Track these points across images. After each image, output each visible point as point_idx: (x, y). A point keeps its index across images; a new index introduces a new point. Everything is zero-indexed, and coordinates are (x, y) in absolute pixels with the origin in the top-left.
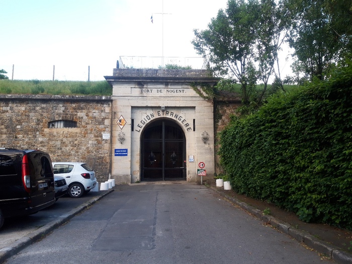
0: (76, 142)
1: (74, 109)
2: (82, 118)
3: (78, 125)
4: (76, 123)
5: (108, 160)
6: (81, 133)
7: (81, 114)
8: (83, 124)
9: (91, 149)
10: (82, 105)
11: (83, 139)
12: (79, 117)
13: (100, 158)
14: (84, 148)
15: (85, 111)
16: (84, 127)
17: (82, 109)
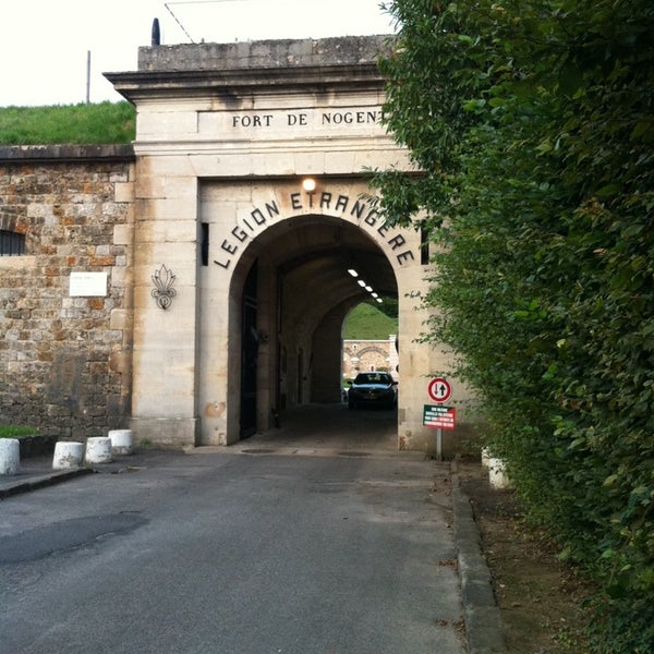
0: (21, 304)
1: (19, 191)
2: (42, 220)
3: (28, 244)
4: (21, 237)
5: (121, 366)
6: (38, 271)
7: (38, 208)
8: (45, 241)
9: (68, 326)
10: (42, 176)
11: (43, 292)
12: (33, 219)
13: (95, 357)
14: (46, 323)
15: (50, 198)
16: (46, 251)
17: (43, 189)
